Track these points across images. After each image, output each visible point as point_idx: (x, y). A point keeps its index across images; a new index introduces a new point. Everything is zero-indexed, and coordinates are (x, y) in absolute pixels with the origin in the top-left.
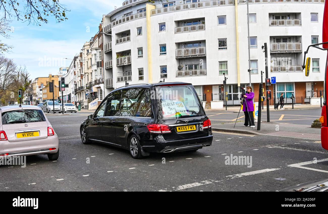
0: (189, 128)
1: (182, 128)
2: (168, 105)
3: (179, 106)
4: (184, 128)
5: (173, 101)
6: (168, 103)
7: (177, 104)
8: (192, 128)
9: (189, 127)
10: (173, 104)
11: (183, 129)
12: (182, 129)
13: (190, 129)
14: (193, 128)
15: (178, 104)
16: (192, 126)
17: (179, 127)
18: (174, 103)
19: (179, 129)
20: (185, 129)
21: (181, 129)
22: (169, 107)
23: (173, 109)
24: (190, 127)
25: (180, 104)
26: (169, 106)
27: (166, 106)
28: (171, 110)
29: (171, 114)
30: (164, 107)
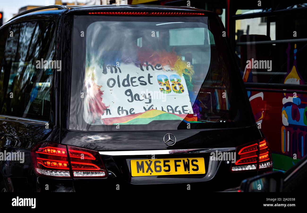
0: (176, 166)
1: (149, 166)
2: (126, 83)
3: (168, 88)
4: (158, 164)
5: (147, 69)
6: (128, 76)
7: (160, 82)
8: (191, 167)
9: (178, 163)
10: (146, 79)
11: (156, 167)
12: (149, 168)
13: (181, 171)
14: (195, 168)
15: (164, 82)
16: (191, 159)
17: (140, 161)
18: (149, 77)
19: (140, 167)
20: (163, 168)
21: (146, 167)
22: (129, 91)
23: (141, 98)
24: (181, 164)
25: (171, 83)
26: (131, 87)
27: (119, 86)
28: (132, 101)
29: (130, 112)
30: (111, 89)
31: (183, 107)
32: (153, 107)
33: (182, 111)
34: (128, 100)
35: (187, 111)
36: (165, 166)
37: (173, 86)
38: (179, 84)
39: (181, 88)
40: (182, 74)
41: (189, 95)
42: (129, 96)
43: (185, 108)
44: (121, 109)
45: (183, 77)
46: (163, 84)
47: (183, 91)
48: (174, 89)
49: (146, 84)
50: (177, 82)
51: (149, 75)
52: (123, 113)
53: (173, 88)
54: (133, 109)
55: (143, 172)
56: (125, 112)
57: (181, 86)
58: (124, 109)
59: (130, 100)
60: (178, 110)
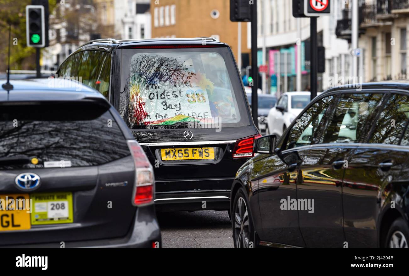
0: (194, 153)
1: (174, 153)
2: (163, 96)
3: (194, 100)
4: (180, 152)
5: (179, 86)
6: (164, 91)
8: (204, 154)
10: (178, 93)
11: (179, 154)
12: (174, 155)
14: (207, 155)
16: (204, 149)
17: (168, 150)
19: (168, 154)
20: (184, 155)
21: (172, 154)
22: (165, 102)
23: (173, 107)
24: (197, 152)
27: (157, 98)
28: (167, 109)
29: (165, 117)
30: (151, 100)
31: (204, 113)
32: (182, 113)
33: (203, 116)
34: (164, 108)
35: (207, 116)
36: (185, 153)
37: (198, 98)
38: (203, 97)
39: (204, 99)
40: (205, 89)
41: (210, 105)
42: (164, 105)
43: (206, 114)
44: (158, 115)
45: (206, 91)
46: (190, 97)
47: (205, 101)
48: (198, 101)
49: (177, 96)
50: (201, 95)
51: (180, 90)
52: (159, 117)
53: (198, 99)
54: (167, 115)
55: (170, 157)
56: (161, 117)
57: (204, 98)
58: (160, 115)
59: (165, 108)
60: (200, 115)
